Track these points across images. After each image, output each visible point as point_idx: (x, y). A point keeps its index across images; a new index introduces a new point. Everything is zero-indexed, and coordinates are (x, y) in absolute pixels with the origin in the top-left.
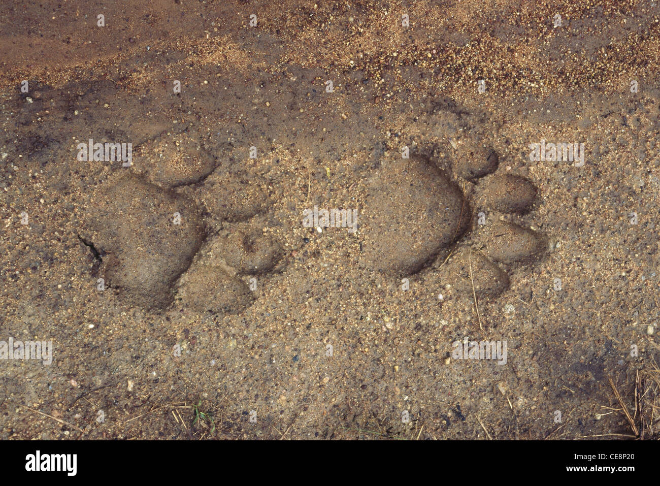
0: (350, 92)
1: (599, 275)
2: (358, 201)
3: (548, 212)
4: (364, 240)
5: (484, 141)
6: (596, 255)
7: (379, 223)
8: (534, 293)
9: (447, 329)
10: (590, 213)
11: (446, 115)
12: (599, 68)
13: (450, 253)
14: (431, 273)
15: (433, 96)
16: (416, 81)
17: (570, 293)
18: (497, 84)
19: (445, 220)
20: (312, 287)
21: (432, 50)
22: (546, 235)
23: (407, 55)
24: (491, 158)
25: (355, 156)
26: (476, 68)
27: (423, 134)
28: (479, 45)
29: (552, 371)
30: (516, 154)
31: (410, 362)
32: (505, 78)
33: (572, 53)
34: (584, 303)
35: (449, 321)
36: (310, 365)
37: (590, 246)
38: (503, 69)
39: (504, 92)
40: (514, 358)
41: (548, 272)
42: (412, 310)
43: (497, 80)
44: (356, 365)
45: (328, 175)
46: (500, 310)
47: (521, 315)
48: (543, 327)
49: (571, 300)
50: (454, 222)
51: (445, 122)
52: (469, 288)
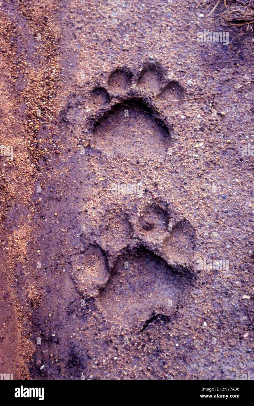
0: (51, 168)
1: (169, 39)
2: (121, 162)
3: (131, 63)
4: (147, 159)
5: (87, 95)
6: (158, 41)
7: (136, 151)
8: (180, 70)
9: (203, 114)
10: (132, 44)
11: (70, 114)
12: (47, 39)
13: (156, 111)
14: (168, 121)
15: (57, 122)
16: (47, 132)
17: (180, 53)
18: (52, 89)
19: (135, 118)
20: (177, 187)
21: (28, 122)
22: (145, 63)
23: (31, 135)
24: (98, 93)
25: (93, 164)
26: (41, 99)
27: (81, 126)
28: (27, 98)
29: (227, 61)
30: (96, 78)
31: (224, 134)
32: (49, 85)
33: (37, 52)
34: (186, 47)
35: (198, 114)
36: (228, 189)
37: (152, 44)
38: (43, 86)
39: (57, 86)
40: (220, 80)
41: (168, 63)
42: (191, 133)
43: (49, 89)
44: (227, 164)
45: (104, 179)
46: (190, 87)
47: (194, 77)
48: (201, 66)
49: (184, 52)
50: (136, 112)
51: (74, 115)
52: (177, 105)
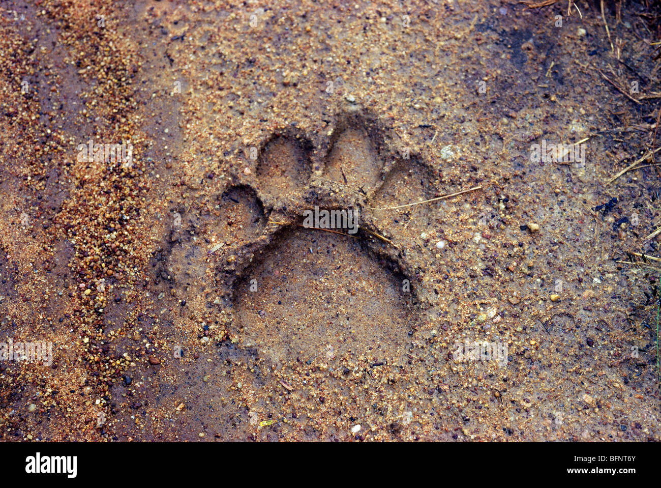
0: (143, 403)
1: (387, 48)
2: (307, 375)
3: (306, 116)
4: (366, 361)
5: (210, 207)
6: (361, 54)
7: (340, 341)
8: (422, 123)
9: (487, 232)
10: (304, 66)
11: (175, 261)
12: (107, 74)
13: (375, 236)
14: (407, 259)
15: (147, 283)
16: (126, 309)
17: (415, 80)
18: (129, 198)
19: (328, 252)
20: (446, 431)
21: (79, 289)
22: (338, 115)
23: (88, 323)
24: (235, 198)
25: (239, 385)
26: (106, 227)
27: (203, 289)
28: (73, 227)
29: (527, 92)
30: (227, 162)
31: (543, 280)
32: (121, 189)
33: (87, 108)
34: (428, 62)
35: (474, 232)
36: (568, 424)
37: (349, 62)
38: (108, 193)
39: (140, 189)
40: (516, 140)
41: (390, 109)
42: (465, 283)
43: (123, 200)
44: (558, 356)
45: (271, 422)
46: (450, 165)
47: (455, 138)
48: (468, 109)
49: (426, 78)
50: (329, 239)
51: (185, 261)
52: (423, 211)
